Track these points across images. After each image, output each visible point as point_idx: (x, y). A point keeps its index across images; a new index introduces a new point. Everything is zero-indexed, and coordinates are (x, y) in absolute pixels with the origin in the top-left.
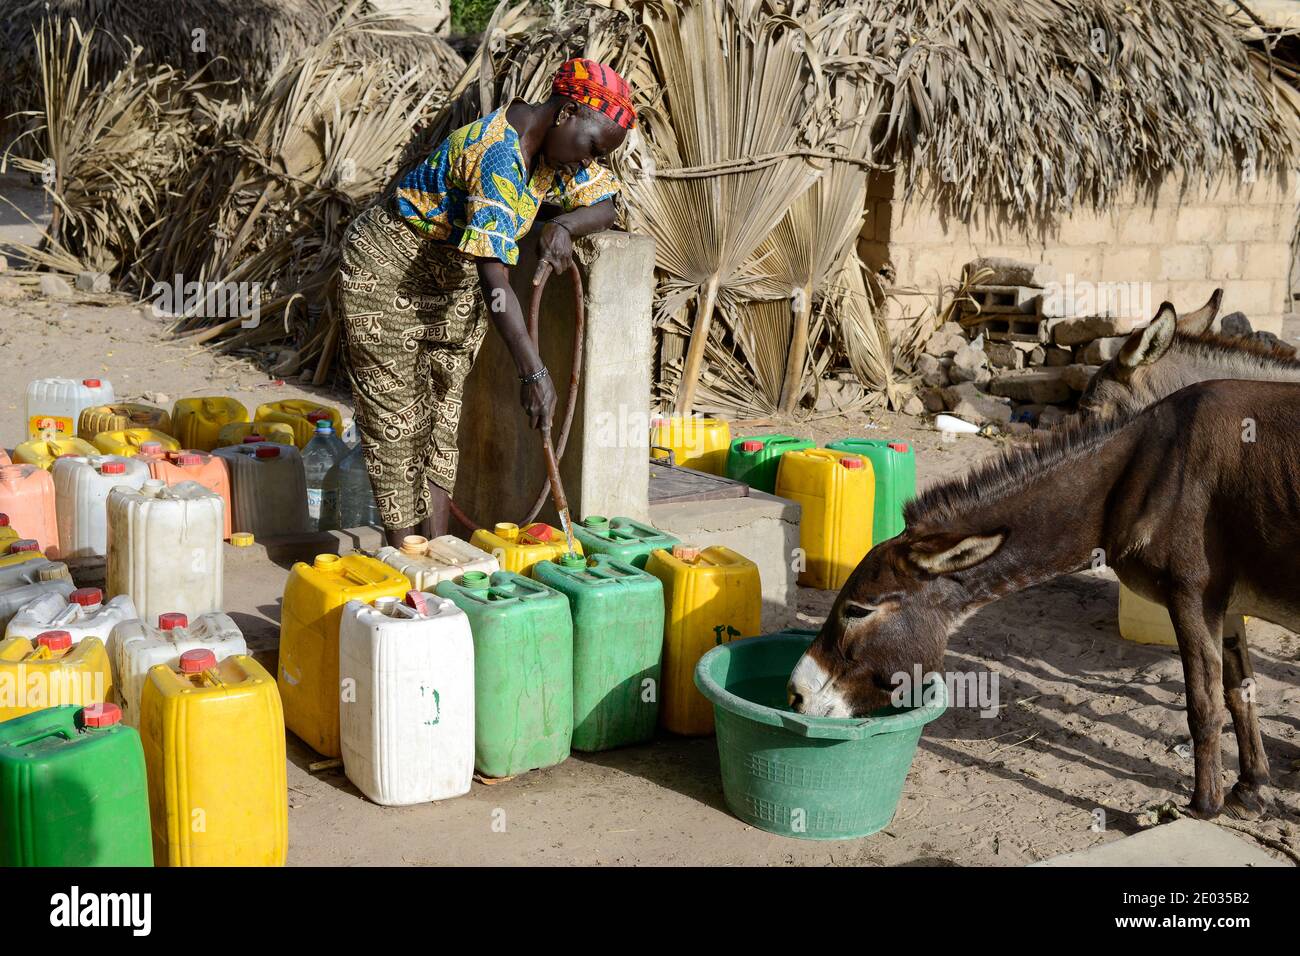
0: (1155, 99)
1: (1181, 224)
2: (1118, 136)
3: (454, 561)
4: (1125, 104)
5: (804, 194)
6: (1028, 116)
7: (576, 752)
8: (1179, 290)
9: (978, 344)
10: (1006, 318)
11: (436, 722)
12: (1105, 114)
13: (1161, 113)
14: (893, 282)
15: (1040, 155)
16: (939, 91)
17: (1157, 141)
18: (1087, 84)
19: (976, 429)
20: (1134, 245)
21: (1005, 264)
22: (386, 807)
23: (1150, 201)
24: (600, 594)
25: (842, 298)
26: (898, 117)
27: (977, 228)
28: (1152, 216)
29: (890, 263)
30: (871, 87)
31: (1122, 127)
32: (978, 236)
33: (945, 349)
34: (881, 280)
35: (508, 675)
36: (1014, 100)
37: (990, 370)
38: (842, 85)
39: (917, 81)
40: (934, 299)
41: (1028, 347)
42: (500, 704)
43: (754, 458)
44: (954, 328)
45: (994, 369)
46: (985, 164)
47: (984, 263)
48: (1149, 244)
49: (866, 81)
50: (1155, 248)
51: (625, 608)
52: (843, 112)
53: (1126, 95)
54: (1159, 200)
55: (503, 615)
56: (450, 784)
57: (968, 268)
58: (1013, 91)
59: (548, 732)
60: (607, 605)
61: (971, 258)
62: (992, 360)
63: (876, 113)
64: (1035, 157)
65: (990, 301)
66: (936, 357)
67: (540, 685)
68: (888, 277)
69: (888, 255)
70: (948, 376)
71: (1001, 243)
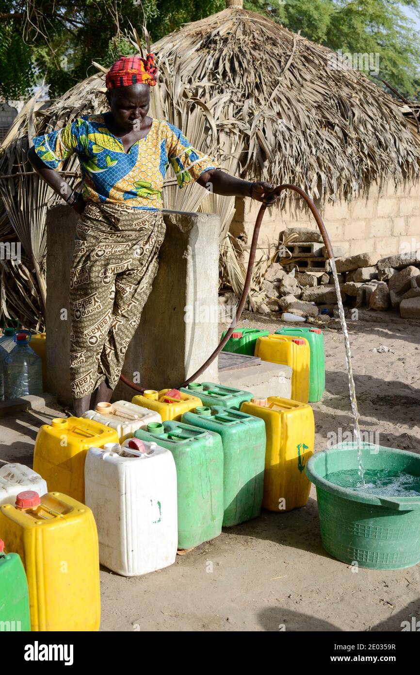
0: (372, 142)
1: (379, 207)
2: (357, 162)
3: (136, 417)
4: (358, 145)
5: (207, 196)
6: (314, 151)
7: (225, 529)
8: (379, 242)
9: (292, 274)
10: (306, 260)
11: (159, 521)
12: (349, 151)
13: (376, 149)
14: (246, 243)
15: (320, 173)
16: (271, 138)
17: (375, 164)
18: (341, 135)
19: (304, 319)
20: (358, 219)
21: (304, 231)
22: (130, 577)
23: (365, 196)
24: (234, 431)
25: (226, 252)
26: (253, 153)
27: (286, 213)
28: (366, 204)
29: (244, 232)
30: (237, 138)
31: (359, 157)
32: (286, 216)
33: (275, 278)
34: (240, 242)
35: (193, 486)
36: (306, 143)
37: (300, 288)
38: (223, 136)
39: (261, 134)
40: (266, 251)
41: (319, 274)
42: (189, 505)
43: (239, 342)
44: (277, 266)
45: (302, 287)
46: (294, 178)
47: (292, 231)
48: (365, 219)
49: (235, 134)
50: (368, 220)
51: (248, 439)
52: (225, 151)
53: (359, 140)
54: (369, 195)
55: (188, 449)
56: (167, 558)
57: (282, 234)
58: (306, 139)
59: (213, 519)
60: (239, 437)
61: (283, 228)
62: (299, 282)
63: (240, 150)
64: (318, 173)
65: (297, 251)
66: (271, 282)
67: (209, 491)
68: (243, 240)
69: (244, 228)
70: (279, 292)
71: (297, 220)
